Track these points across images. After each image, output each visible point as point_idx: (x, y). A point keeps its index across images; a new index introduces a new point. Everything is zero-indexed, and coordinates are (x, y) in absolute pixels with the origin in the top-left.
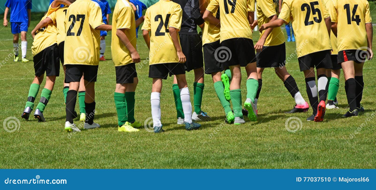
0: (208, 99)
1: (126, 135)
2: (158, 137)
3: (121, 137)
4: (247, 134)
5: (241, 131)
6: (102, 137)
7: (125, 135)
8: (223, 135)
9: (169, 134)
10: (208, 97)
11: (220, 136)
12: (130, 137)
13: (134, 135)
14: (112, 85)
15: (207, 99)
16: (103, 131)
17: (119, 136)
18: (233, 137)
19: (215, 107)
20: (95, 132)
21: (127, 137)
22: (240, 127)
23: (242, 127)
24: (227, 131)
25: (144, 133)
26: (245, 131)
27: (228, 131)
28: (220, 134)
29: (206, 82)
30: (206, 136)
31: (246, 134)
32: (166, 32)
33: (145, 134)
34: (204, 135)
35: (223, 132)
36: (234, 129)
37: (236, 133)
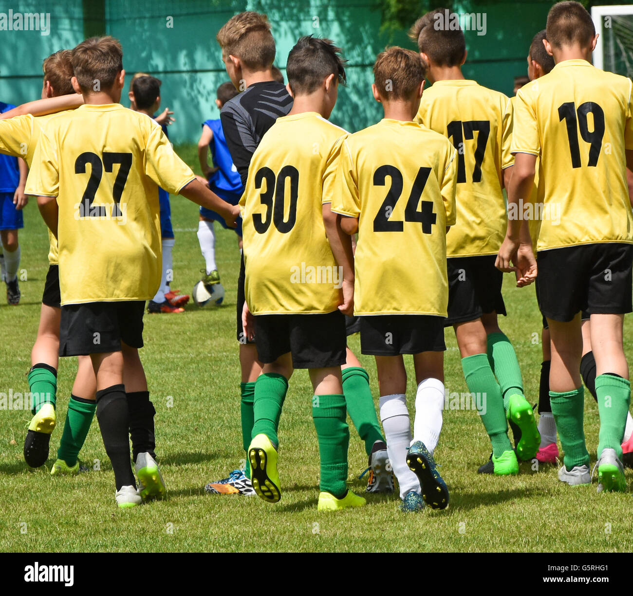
0: (454, 428)
1: (201, 538)
2: (300, 545)
3: (186, 544)
4: (574, 536)
5: (555, 528)
6: (127, 546)
7: (197, 538)
8: (501, 540)
9: (335, 535)
10: (455, 423)
11: (491, 542)
12: (214, 545)
13: (226, 538)
14: (159, 384)
15: (451, 430)
16: (129, 526)
17: (181, 541)
18: (532, 545)
19: (477, 455)
20: (105, 530)
21: (204, 546)
22: (553, 517)
23: (558, 515)
24: (514, 529)
25: (256, 532)
26: (569, 529)
27: (517, 527)
28: (492, 538)
29: (450, 375)
30: (449, 544)
31: (572, 537)
32: (406, 221)
33: (260, 536)
34: (443, 540)
35: (501, 530)
36: (536, 521)
37: (540, 535)
